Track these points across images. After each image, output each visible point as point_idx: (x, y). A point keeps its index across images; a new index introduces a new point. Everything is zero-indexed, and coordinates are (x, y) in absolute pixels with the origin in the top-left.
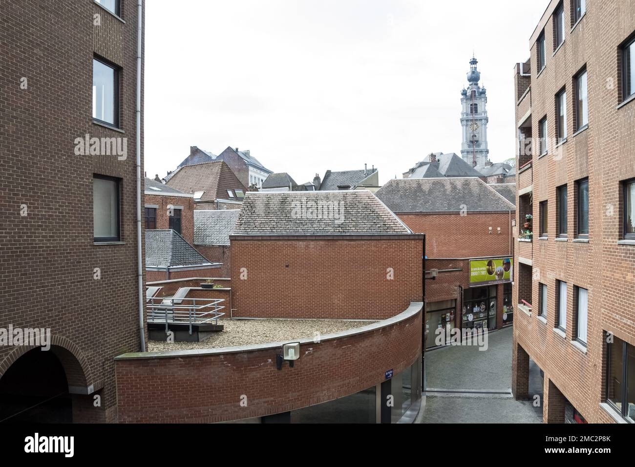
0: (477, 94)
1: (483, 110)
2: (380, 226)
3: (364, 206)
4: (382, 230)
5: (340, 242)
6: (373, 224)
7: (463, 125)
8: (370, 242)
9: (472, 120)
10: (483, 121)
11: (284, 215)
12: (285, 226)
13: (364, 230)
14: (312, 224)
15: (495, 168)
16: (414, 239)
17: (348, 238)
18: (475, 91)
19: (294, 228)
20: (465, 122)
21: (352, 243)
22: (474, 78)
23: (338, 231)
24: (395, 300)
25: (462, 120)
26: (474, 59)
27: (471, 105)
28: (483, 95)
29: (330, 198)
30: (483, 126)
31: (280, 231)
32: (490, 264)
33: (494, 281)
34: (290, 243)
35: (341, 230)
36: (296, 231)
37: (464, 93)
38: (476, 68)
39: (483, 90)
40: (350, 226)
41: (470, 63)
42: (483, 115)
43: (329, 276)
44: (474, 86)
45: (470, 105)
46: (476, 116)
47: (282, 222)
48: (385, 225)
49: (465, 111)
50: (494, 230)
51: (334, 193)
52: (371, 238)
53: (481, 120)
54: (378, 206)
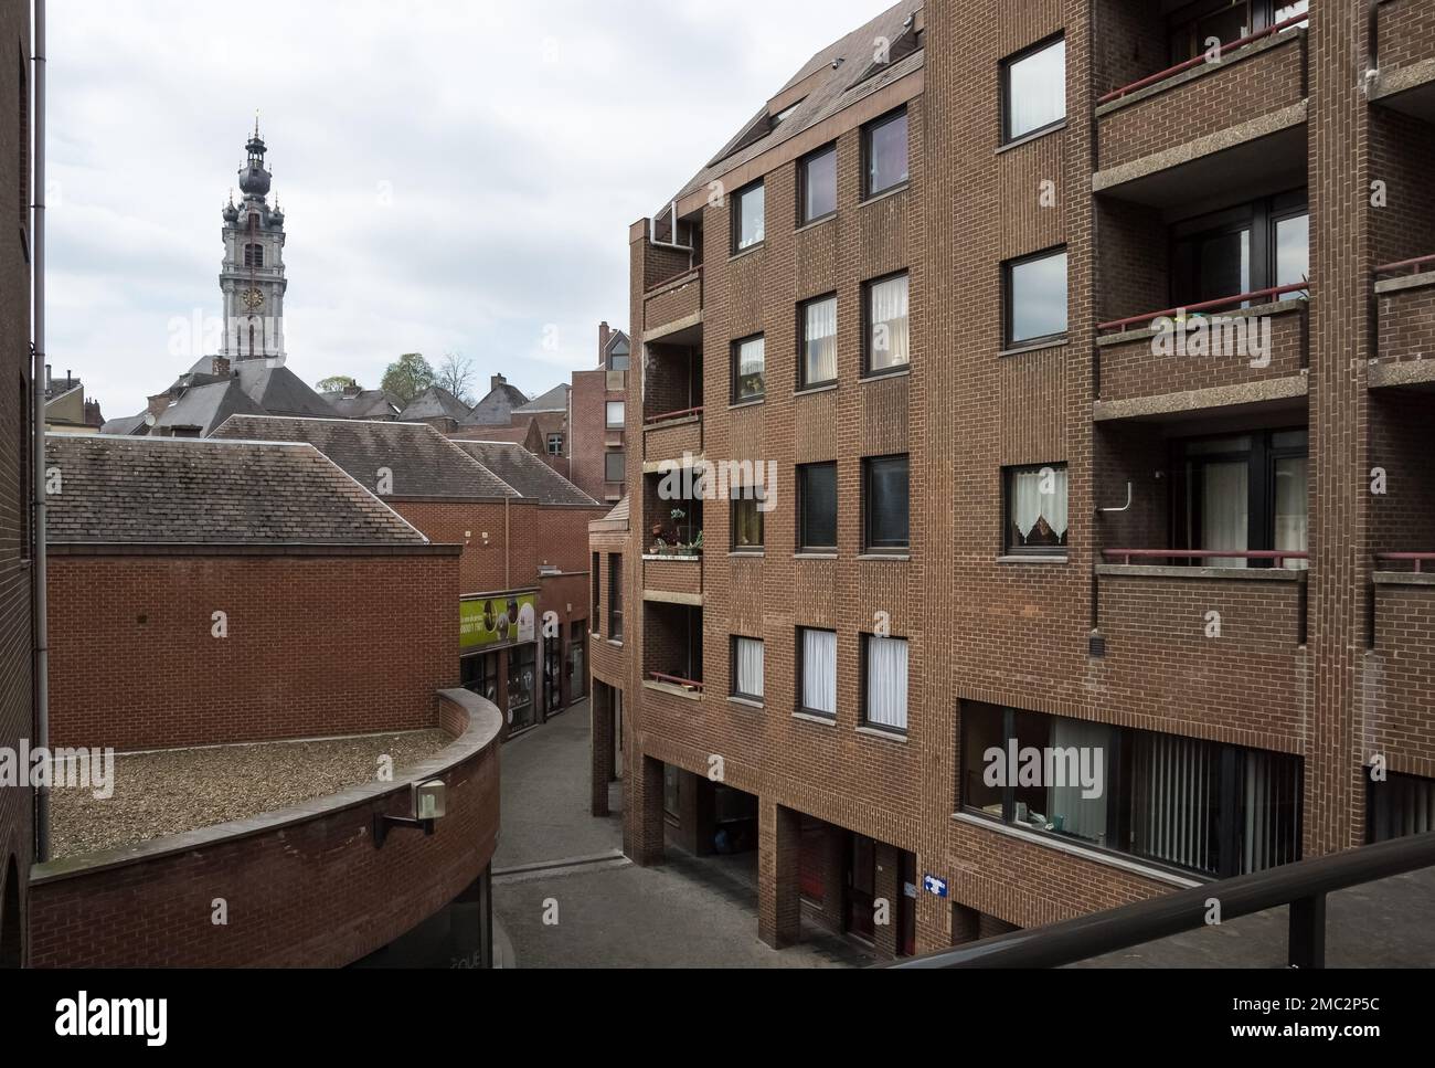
0: (262, 224)
1: (276, 262)
2: (357, 525)
3: (308, 479)
4: (365, 535)
5: (279, 560)
6: (340, 520)
7: (225, 292)
8: (349, 560)
9: (248, 282)
10: (275, 286)
11: (109, 494)
12: (123, 521)
13: (325, 535)
14: (193, 517)
15: (368, 402)
16: (443, 556)
17: (298, 552)
18: (257, 216)
19: (148, 527)
20: (231, 285)
21: (307, 562)
22: (256, 184)
23: (263, 534)
24: (404, 687)
25: (223, 280)
26: (257, 140)
27: (248, 246)
28: (275, 228)
29: (219, 457)
30: (275, 299)
31: (110, 532)
32: (488, 609)
33: (494, 643)
34: (149, 562)
35: (270, 534)
36: (155, 533)
37: (231, 216)
38: (261, 162)
39: (276, 215)
40: (289, 524)
41: (247, 148)
42: (275, 274)
43: (251, 641)
44: (255, 204)
45: (244, 247)
46: (258, 274)
47: (108, 510)
48: (370, 523)
49: (232, 259)
50: (476, 537)
51: (226, 445)
52: (350, 552)
53: (270, 284)
54: (340, 480)
